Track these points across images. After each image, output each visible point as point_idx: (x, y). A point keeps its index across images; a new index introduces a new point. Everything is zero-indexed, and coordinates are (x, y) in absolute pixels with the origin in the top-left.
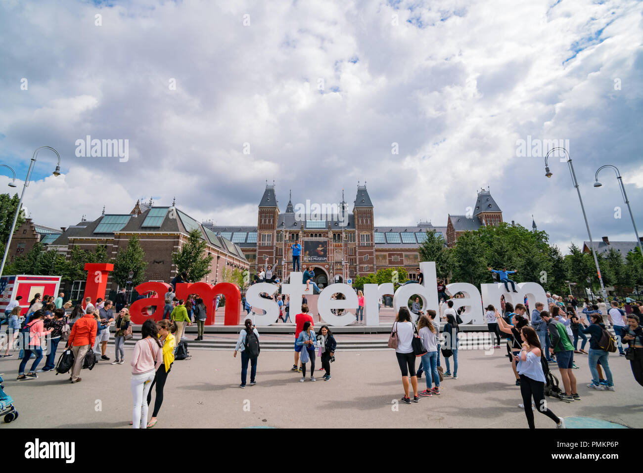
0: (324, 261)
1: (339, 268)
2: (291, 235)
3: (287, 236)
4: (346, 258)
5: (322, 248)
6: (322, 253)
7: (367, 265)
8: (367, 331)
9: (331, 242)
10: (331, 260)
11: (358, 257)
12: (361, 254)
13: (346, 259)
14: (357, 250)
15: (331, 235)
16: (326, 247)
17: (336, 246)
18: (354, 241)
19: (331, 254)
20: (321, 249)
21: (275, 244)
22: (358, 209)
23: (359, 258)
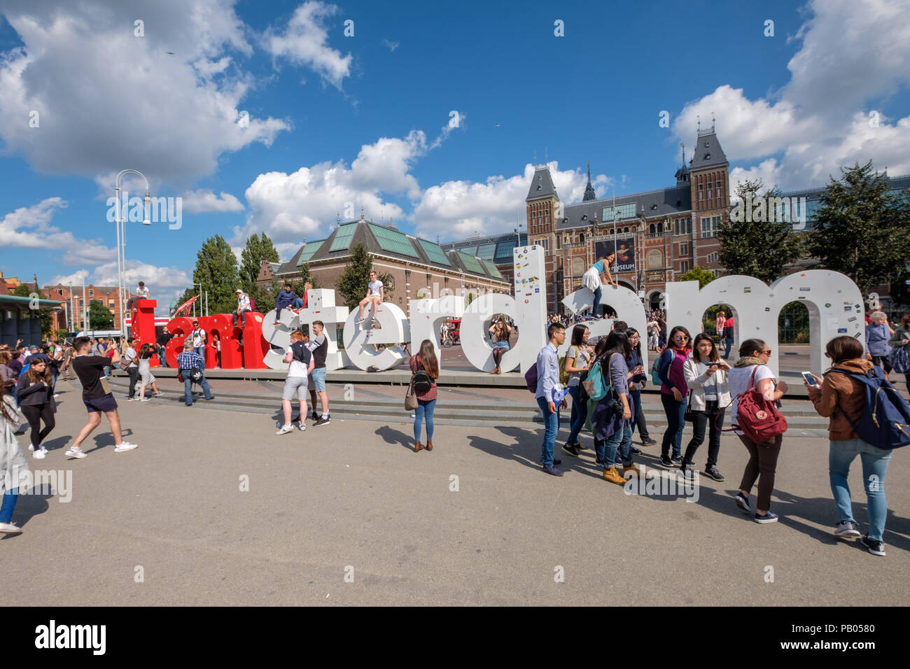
0: (630, 270)
1: (655, 278)
2: (579, 236)
3: (574, 239)
4: (669, 261)
5: (626, 250)
6: (626, 257)
7: (714, 270)
8: (396, 381)
9: (641, 238)
10: (642, 268)
11: (696, 257)
12: (701, 252)
13: (669, 263)
14: (694, 245)
15: (644, 227)
16: (633, 248)
17: (650, 244)
18: (690, 230)
19: (642, 257)
20: (623, 251)
21: (554, 253)
22: (696, 174)
23: (699, 260)
